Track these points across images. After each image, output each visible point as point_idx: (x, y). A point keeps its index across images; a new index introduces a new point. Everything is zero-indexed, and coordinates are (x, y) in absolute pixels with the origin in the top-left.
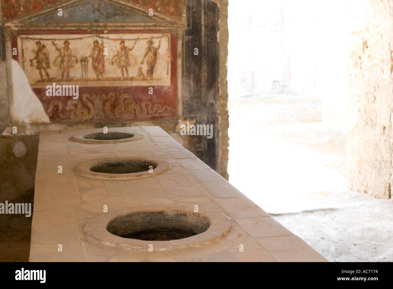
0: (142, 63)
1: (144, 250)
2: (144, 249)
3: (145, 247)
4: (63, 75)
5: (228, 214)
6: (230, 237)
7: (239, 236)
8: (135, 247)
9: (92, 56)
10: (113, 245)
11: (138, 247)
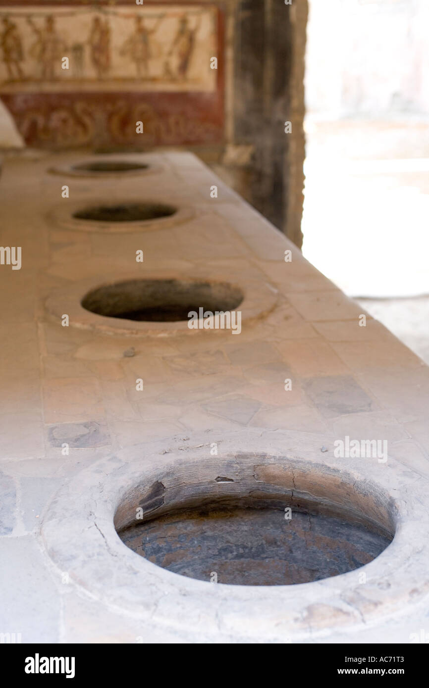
0: (170, 54)
1: (134, 336)
2: (132, 333)
3: (134, 331)
4: (44, 72)
5: (275, 285)
6: (272, 320)
7: (287, 318)
8: (120, 331)
9: (90, 42)
10: (86, 327)
11: (125, 331)
